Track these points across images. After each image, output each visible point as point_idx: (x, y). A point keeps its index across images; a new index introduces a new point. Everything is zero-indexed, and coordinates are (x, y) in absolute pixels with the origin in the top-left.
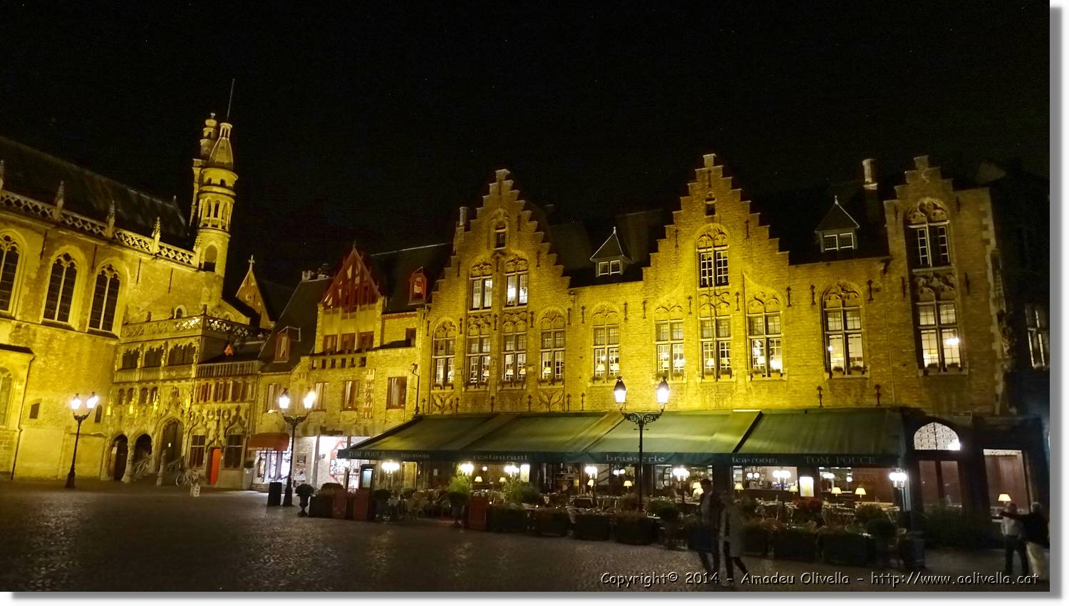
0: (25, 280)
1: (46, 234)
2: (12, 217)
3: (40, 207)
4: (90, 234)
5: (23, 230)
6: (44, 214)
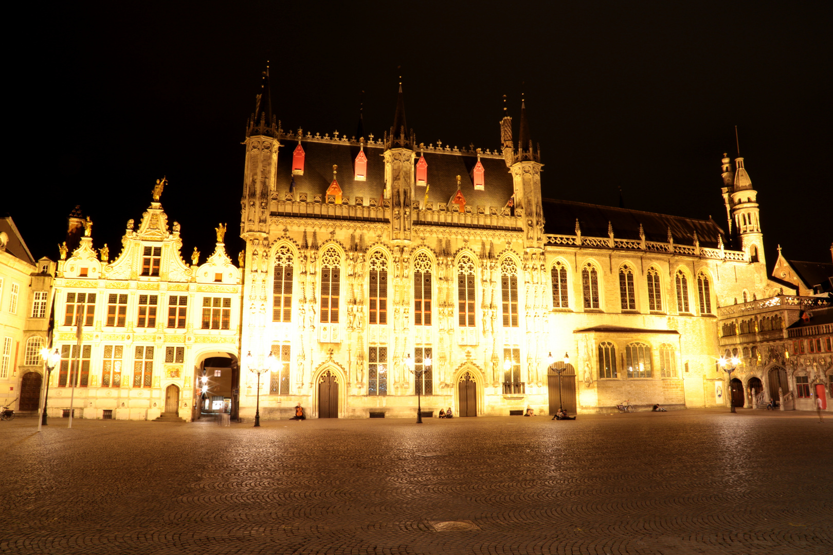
0: (666, 291)
1: (669, 261)
2: (653, 255)
3: (663, 246)
4: (689, 255)
5: (659, 261)
6: (665, 249)
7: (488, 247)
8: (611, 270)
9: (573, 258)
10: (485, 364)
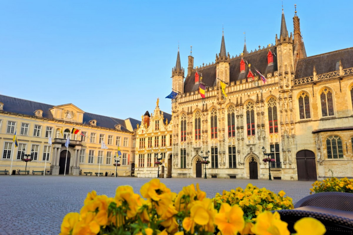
7: (260, 95)
8: (341, 90)
9: (311, 89)
10: (260, 153)
